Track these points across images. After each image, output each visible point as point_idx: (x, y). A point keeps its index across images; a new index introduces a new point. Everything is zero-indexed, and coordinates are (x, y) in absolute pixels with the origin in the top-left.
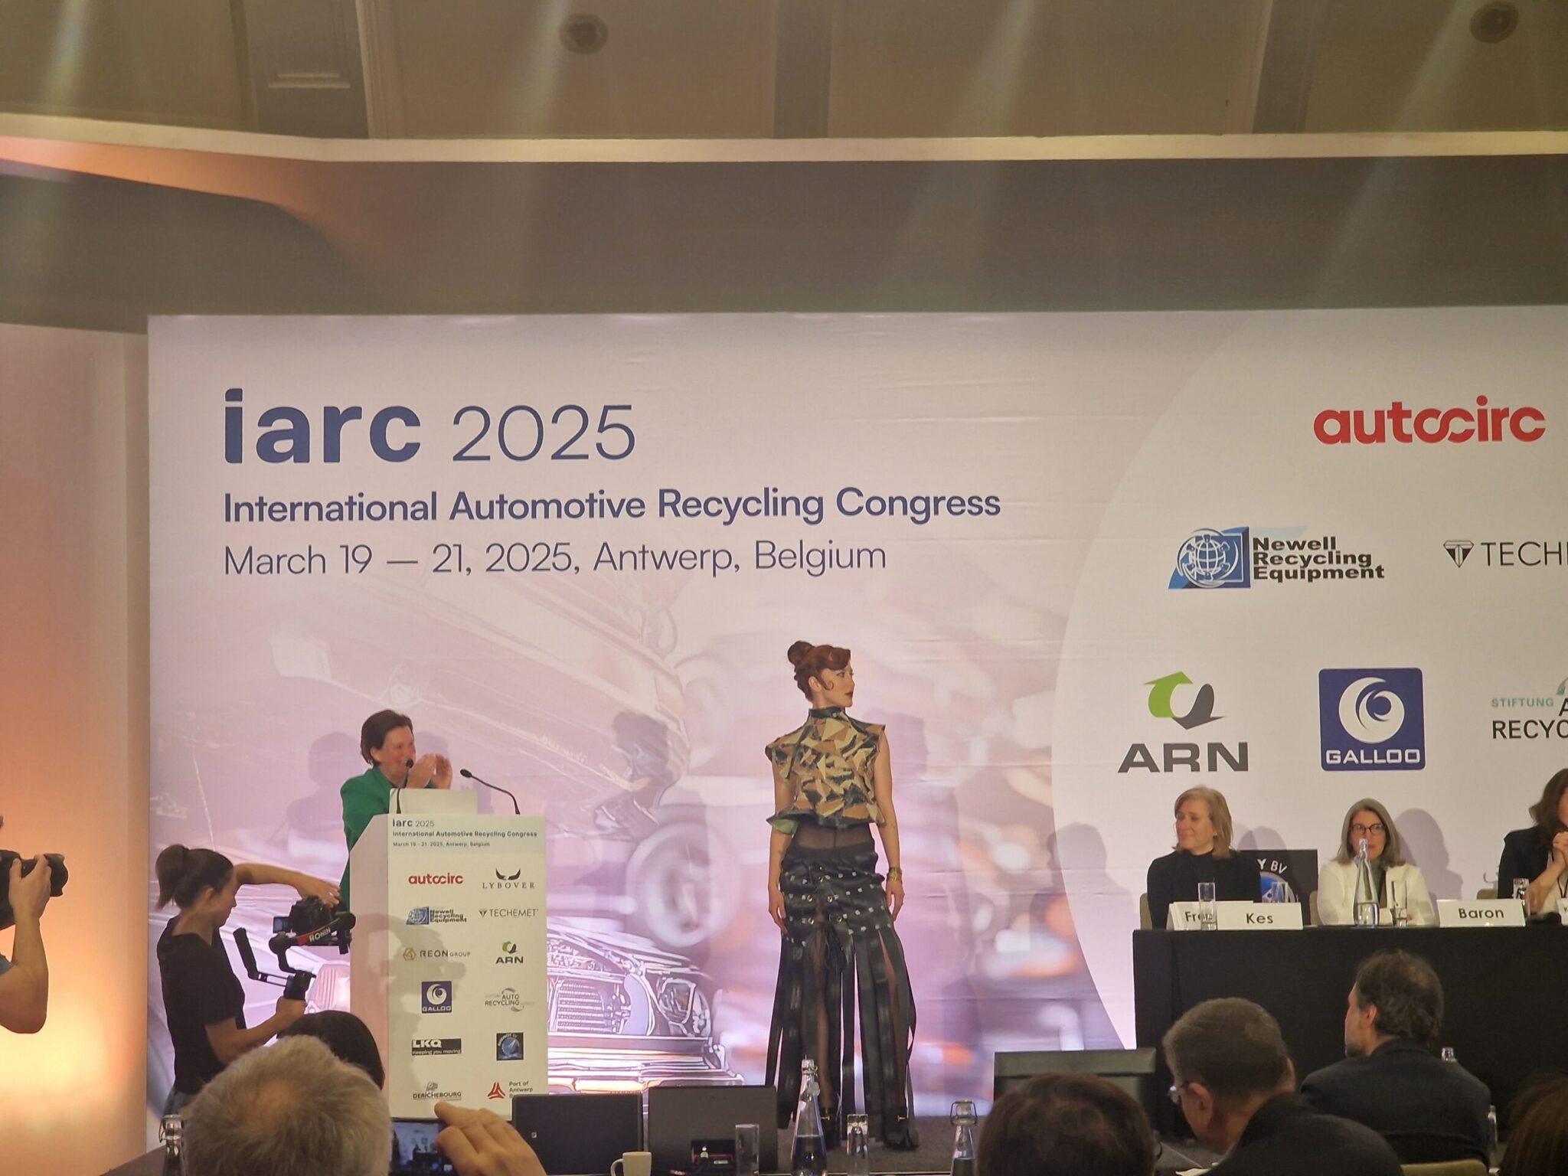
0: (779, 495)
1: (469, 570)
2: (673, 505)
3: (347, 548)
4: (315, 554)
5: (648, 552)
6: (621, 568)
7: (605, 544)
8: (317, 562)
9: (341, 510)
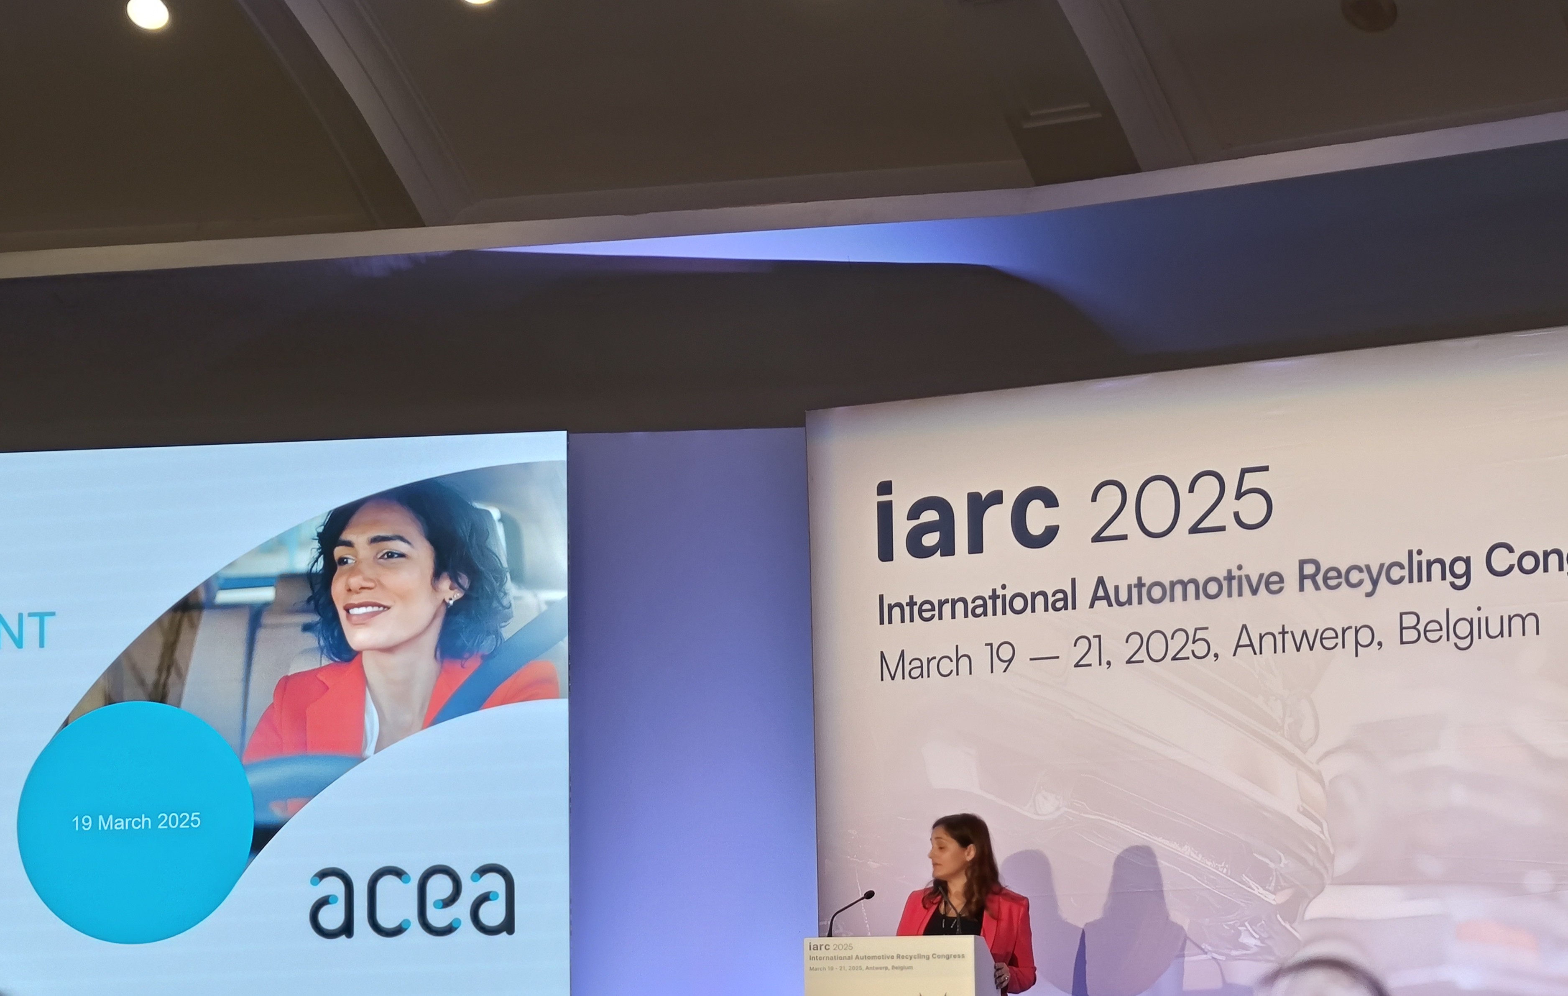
0: (1424, 558)
1: (1109, 663)
2: (1313, 577)
3: (991, 645)
4: (962, 654)
5: (1287, 632)
6: (1261, 653)
7: (1244, 627)
8: (964, 661)
9: (985, 606)
